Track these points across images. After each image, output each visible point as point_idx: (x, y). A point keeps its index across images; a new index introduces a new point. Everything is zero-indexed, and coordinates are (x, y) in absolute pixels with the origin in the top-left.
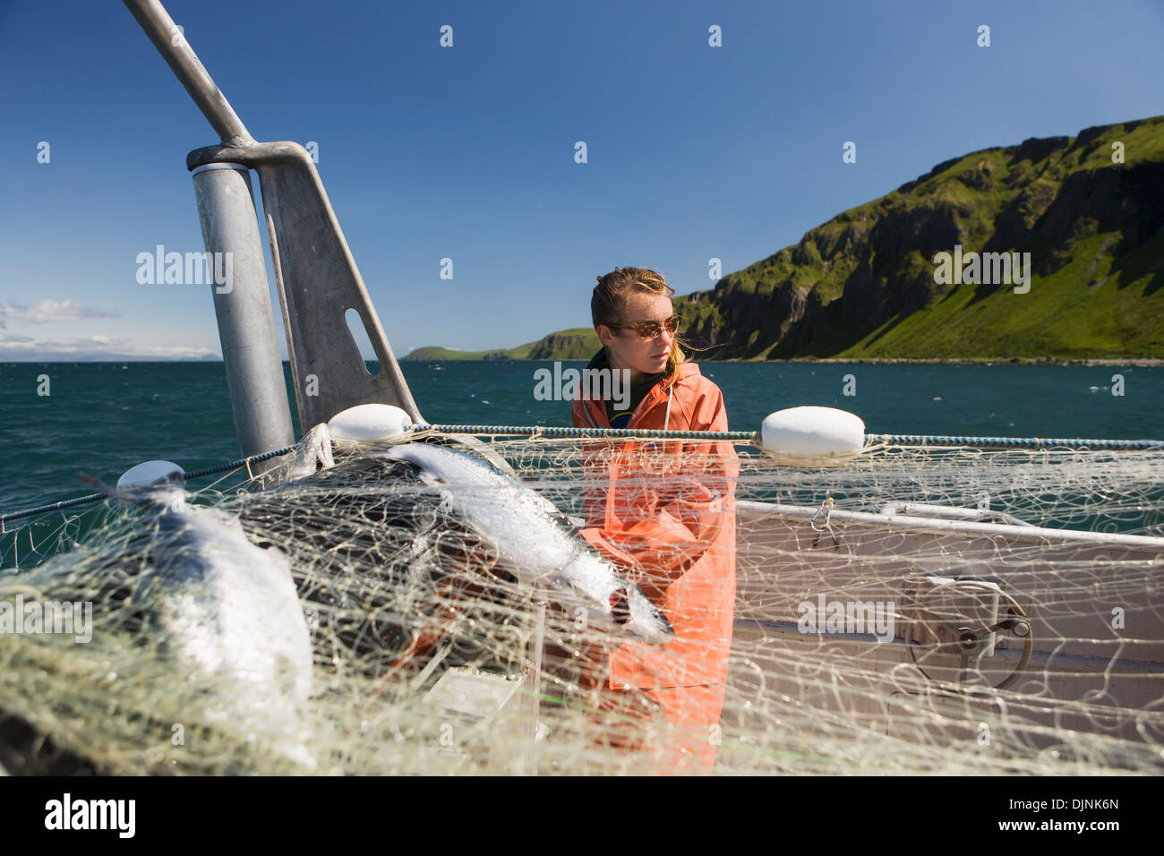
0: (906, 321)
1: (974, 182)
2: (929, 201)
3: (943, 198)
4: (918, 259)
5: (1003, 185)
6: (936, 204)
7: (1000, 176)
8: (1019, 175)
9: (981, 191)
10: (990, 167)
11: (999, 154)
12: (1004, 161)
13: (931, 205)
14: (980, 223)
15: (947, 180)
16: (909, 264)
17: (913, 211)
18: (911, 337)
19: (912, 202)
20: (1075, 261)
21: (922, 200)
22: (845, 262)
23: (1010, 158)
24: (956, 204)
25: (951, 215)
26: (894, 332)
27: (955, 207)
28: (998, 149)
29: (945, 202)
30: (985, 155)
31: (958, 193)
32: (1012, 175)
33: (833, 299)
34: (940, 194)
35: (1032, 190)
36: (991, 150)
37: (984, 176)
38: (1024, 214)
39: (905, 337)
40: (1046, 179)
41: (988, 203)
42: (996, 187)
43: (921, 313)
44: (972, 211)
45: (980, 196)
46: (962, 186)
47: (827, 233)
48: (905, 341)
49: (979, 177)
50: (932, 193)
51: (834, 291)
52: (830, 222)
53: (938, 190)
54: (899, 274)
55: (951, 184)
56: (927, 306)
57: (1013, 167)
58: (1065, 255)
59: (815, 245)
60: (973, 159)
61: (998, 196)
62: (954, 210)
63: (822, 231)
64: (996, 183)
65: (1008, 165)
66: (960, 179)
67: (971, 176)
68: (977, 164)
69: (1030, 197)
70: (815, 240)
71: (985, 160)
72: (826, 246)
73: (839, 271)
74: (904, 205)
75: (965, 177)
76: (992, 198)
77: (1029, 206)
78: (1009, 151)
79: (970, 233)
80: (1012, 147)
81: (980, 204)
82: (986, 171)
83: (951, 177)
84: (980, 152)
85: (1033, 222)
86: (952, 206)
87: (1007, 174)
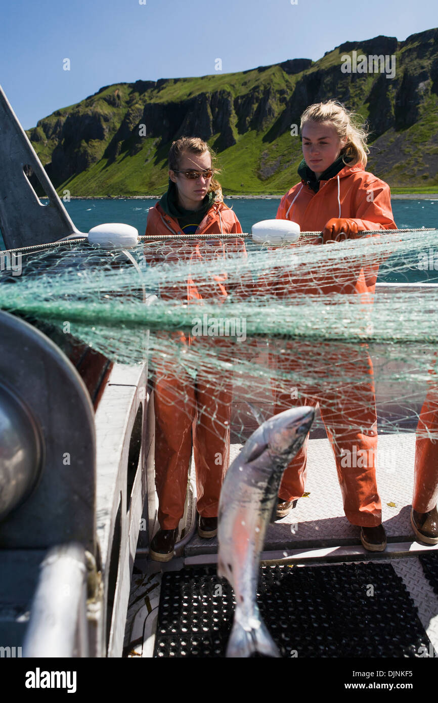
0: (77, 177)
1: (112, 102)
2: (89, 111)
3: (96, 110)
4: (84, 144)
5: (126, 105)
6: (92, 113)
7: (125, 99)
8: (133, 100)
9: (115, 107)
10: (121, 94)
11: (126, 87)
12: (128, 91)
13: (90, 113)
14: (114, 125)
15: (98, 100)
16: (80, 146)
17: (82, 116)
18: (78, 185)
19: (82, 111)
20: (143, 150)
21: (87, 109)
22: (53, 142)
23: (131, 90)
24: (102, 114)
25: (99, 121)
26: (71, 182)
27: (102, 115)
28: (125, 84)
29: (97, 112)
30: (119, 87)
31: (104, 107)
32: (130, 100)
33: (47, 163)
34: (95, 107)
35: (132, 110)
36: (122, 84)
37: (117, 99)
38: (129, 123)
39: (75, 185)
40: (140, 105)
41: (119, 114)
42: (123, 106)
43: (84, 173)
44: (111, 118)
45: (115, 110)
46: (106, 103)
47: (49, 122)
48: (75, 187)
49: (114, 99)
50: (91, 106)
51: (48, 158)
52: (51, 115)
53: (94, 105)
54: (76, 150)
55: (101, 102)
56: (87, 169)
57: (131, 95)
58: (140, 146)
59: (42, 129)
60: (113, 88)
61: (123, 111)
62: (101, 117)
63: (46, 121)
64: (123, 104)
65: (129, 94)
66: (105, 99)
67: (110, 98)
68: (115, 91)
69: (131, 114)
70: (42, 127)
71: (118, 89)
72: (49, 130)
73: (50, 147)
74: (79, 112)
75: (107, 98)
76: (121, 112)
77: (131, 119)
78: (131, 85)
79: (109, 130)
80: (132, 84)
81: (114, 114)
82: (118, 96)
83: (101, 98)
84: (116, 85)
85: (132, 128)
86: (100, 115)
87: (128, 98)
